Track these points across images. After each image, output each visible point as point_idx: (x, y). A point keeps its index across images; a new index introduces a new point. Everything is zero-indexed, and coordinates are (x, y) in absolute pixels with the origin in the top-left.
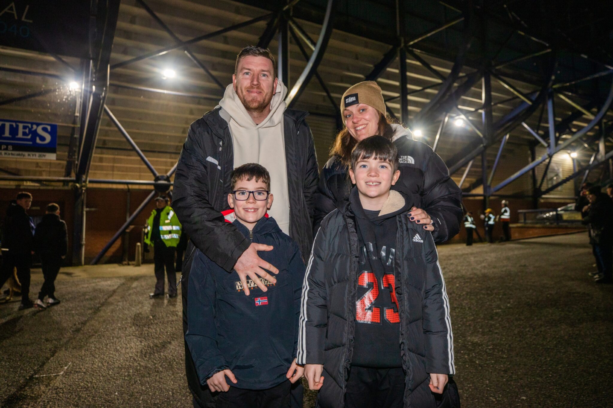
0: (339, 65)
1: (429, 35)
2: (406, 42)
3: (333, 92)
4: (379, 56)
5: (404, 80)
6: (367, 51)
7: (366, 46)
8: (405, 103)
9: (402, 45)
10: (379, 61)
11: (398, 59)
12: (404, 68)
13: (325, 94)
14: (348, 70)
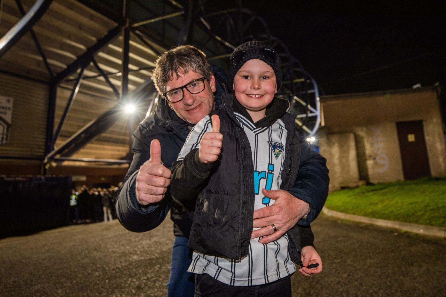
0: (61, 32)
1: (152, 21)
2: (131, 23)
3: (50, 58)
4: (104, 32)
5: (126, 60)
6: (92, 24)
7: (92, 18)
8: (125, 81)
9: (127, 25)
10: (103, 36)
11: (121, 38)
12: (127, 48)
13: (41, 59)
14: (70, 38)
